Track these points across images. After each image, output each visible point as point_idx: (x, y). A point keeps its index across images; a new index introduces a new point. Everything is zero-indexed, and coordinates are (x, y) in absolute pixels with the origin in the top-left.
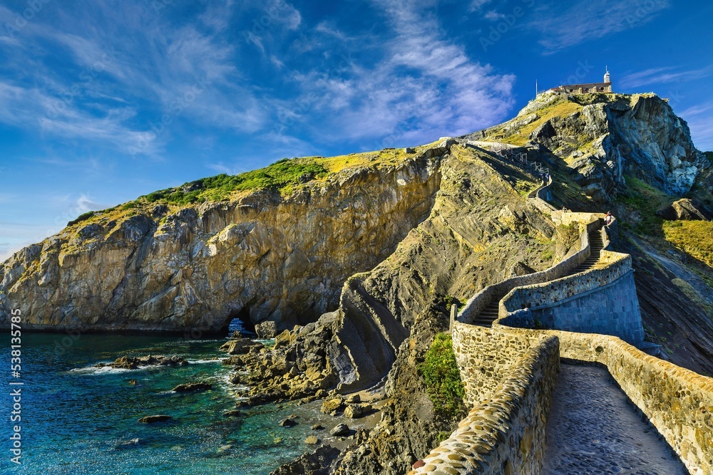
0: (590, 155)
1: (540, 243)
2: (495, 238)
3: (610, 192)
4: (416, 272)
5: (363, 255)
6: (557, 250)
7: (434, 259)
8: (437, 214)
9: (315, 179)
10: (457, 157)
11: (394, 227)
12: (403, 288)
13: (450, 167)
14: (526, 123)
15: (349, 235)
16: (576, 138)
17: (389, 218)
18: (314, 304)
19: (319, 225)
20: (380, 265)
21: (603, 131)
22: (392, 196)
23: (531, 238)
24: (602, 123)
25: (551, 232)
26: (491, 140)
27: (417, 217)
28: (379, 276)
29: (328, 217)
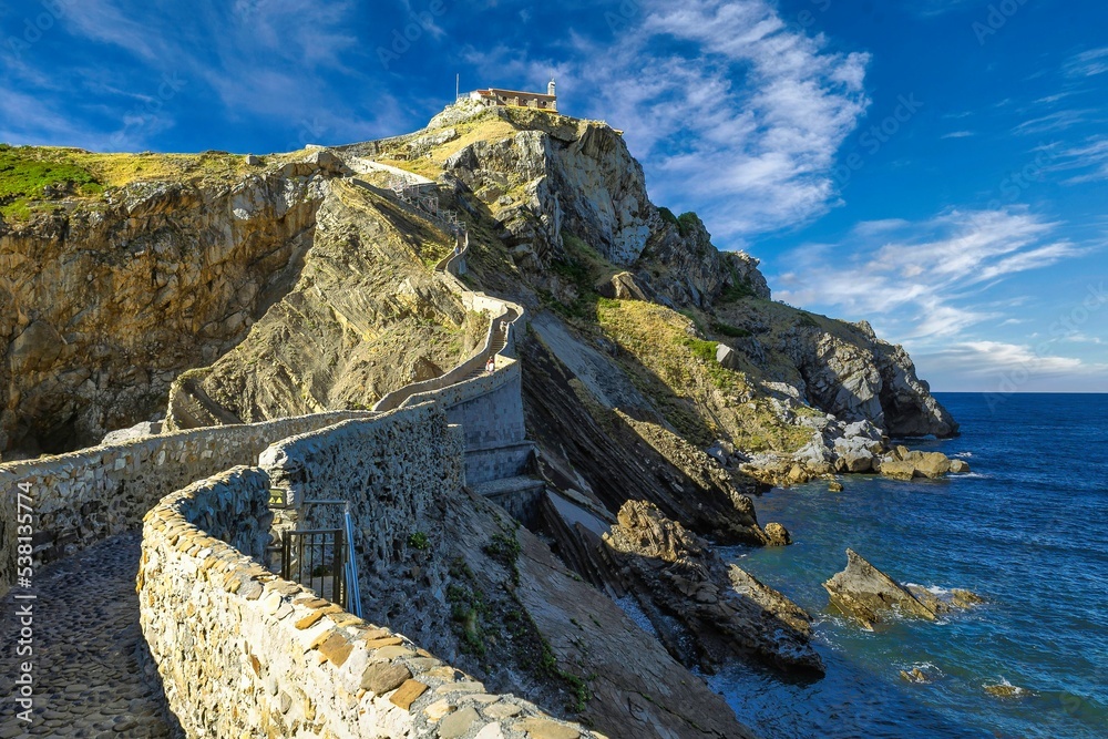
0: (520, 203)
1: (447, 332)
2: (391, 322)
3: (542, 256)
4: (282, 368)
5: (170, 333)
6: (466, 343)
7: (308, 350)
8: (310, 283)
9: (77, 195)
10: (340, 198)
11: (227, 288)
12: (263, 390)
13: (329, 212)
14: (440, 141)
15: (146, 298)
16: (506, 176)
17: (219, 272)
18: (74, 418)
19: (86, 279)
20: (226, 356)
21: (539, 172)
22: (223, 237)
23: (437, 324)
24: (538, 160)
25: (460, 318)
26: (388, 160)
27: (266, 273)
28: (226, 373)
29: (105, 265)
